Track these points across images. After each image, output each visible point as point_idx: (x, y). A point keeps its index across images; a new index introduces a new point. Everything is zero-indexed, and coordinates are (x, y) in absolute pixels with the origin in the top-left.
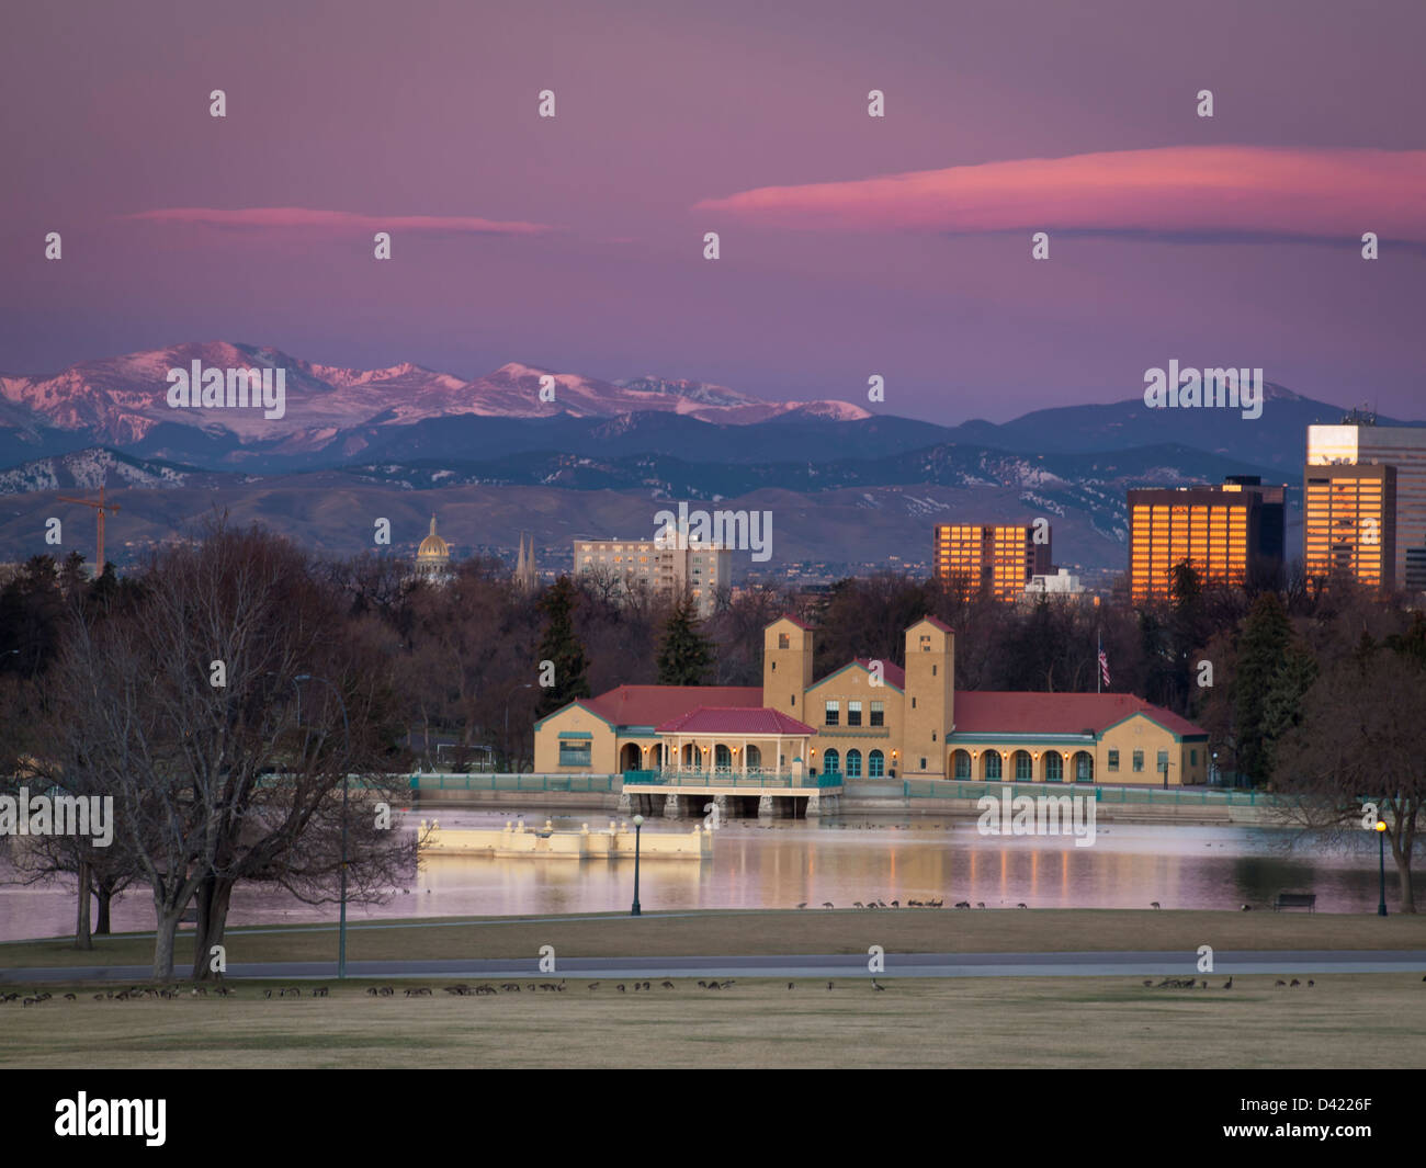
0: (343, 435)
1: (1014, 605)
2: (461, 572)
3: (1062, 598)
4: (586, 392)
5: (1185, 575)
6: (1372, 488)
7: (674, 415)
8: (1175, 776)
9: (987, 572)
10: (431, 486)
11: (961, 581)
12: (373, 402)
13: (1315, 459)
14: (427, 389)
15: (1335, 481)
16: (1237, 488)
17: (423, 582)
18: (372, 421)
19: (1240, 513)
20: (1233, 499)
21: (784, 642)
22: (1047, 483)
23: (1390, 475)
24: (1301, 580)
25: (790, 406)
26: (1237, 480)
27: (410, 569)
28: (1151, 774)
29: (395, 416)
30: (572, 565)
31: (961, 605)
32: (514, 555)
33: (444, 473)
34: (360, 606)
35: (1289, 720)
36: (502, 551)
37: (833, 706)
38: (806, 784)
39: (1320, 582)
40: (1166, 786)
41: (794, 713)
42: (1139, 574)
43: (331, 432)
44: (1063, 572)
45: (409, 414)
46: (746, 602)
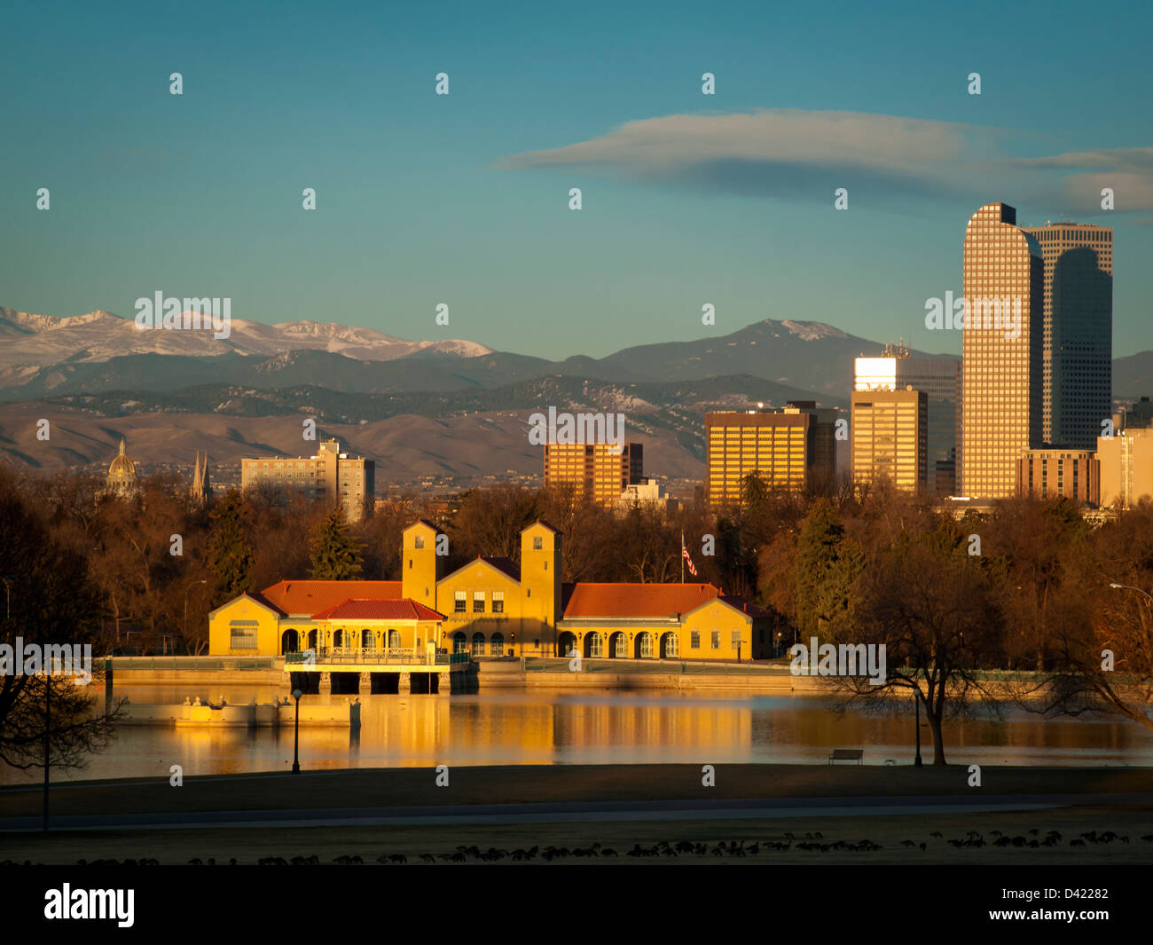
0: (44, 372)
1: (612, 509)
2: (146, 487)
3: (651, 506)
4: (252, 334)
5: (754, 484)
6: (908, 411)
7: (326, 353)
8: (747, 653)
9: (589, 483)
10: (121, 414)
11: (567, 489)
12: (70, 344)
13: (861, 386)
14: (116, 332)
15: (876, 405)
16: (796, 411)
17: (114, 495)
18: (72, 358)
19: (799, 433)
20: (792, 421)
21: (419, 545)
22: (638, 408)
23: (923, 398)
24: (850, 487)
25: (423, 345)
26: (796, 404)
27: (102, 484)
28: (726, 651)
29: (90, 355)
30: (239, 480)
31: (568, 510)
32: (192, 471)
33: (131, 403)
34: (60, 516)
35: (840, 605)
36: (181, 467)
37: (461, 596)
38: (439, 661)
39: (866, 489)
40: (739, 661)
41: (428, 602)
42: (716, 484)
43: (35, 369)
44: (652, 482)
45: (100, 353)
46: (386, 509)
